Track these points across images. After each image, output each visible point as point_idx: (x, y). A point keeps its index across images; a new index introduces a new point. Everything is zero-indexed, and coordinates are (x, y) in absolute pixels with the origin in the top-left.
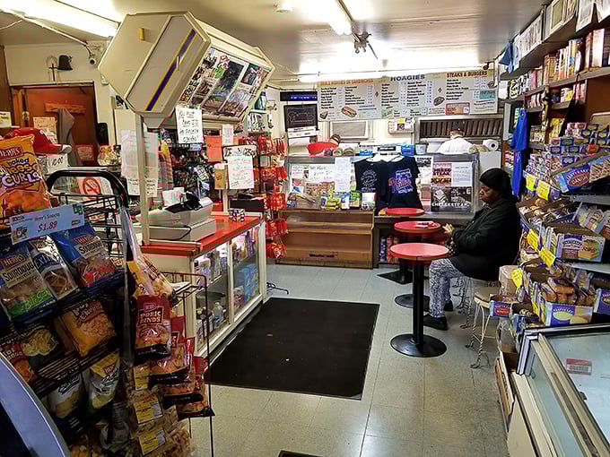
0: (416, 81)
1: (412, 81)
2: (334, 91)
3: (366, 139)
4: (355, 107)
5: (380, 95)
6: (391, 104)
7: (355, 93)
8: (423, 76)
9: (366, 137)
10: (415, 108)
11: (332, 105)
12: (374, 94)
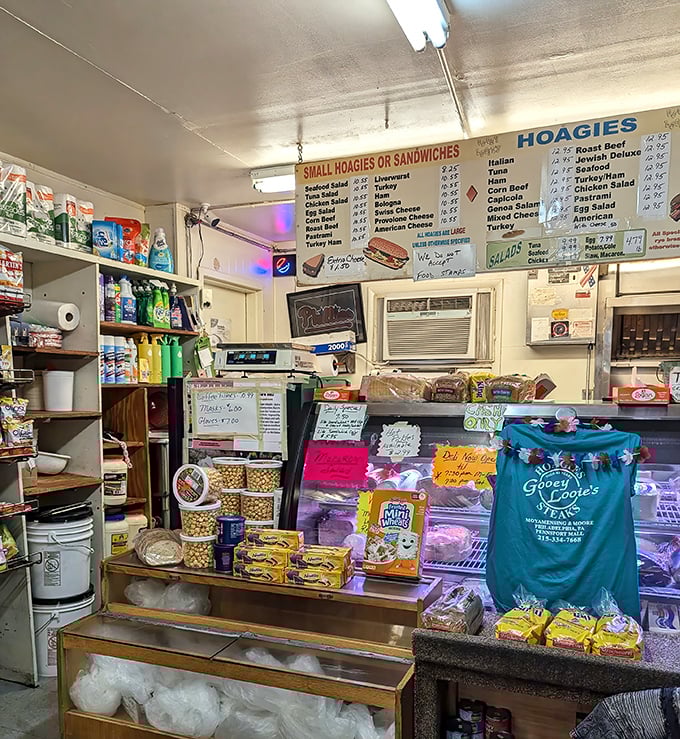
0: (602, 140)
1: (591, 141)
2: (342, 193)
3: (471, 362)
4: (402, 238)
5: (483, 195)
6: (518, 224)
7: (403, 194)
8: (630, 123)
9: (471, 354)
10: (602, 233)
11: (336, 235)
12: (461, 195)
